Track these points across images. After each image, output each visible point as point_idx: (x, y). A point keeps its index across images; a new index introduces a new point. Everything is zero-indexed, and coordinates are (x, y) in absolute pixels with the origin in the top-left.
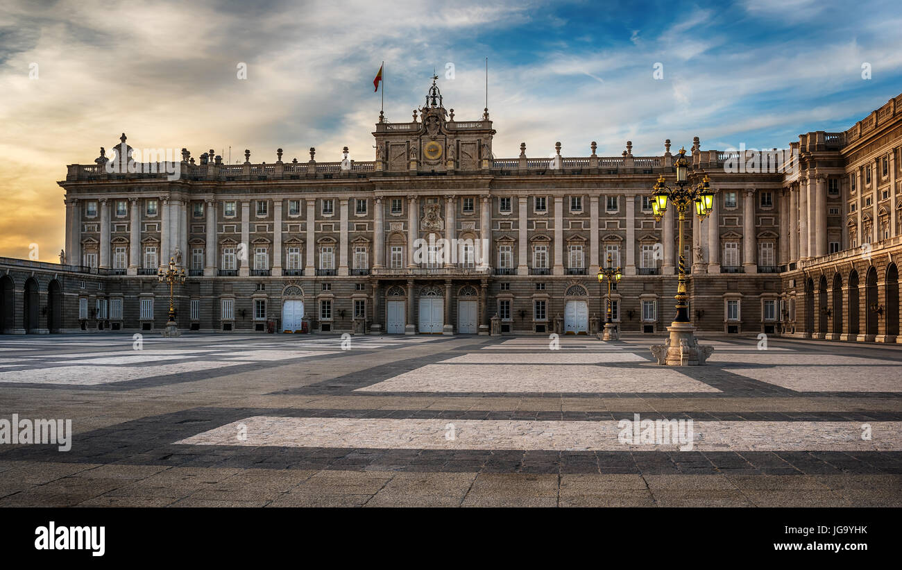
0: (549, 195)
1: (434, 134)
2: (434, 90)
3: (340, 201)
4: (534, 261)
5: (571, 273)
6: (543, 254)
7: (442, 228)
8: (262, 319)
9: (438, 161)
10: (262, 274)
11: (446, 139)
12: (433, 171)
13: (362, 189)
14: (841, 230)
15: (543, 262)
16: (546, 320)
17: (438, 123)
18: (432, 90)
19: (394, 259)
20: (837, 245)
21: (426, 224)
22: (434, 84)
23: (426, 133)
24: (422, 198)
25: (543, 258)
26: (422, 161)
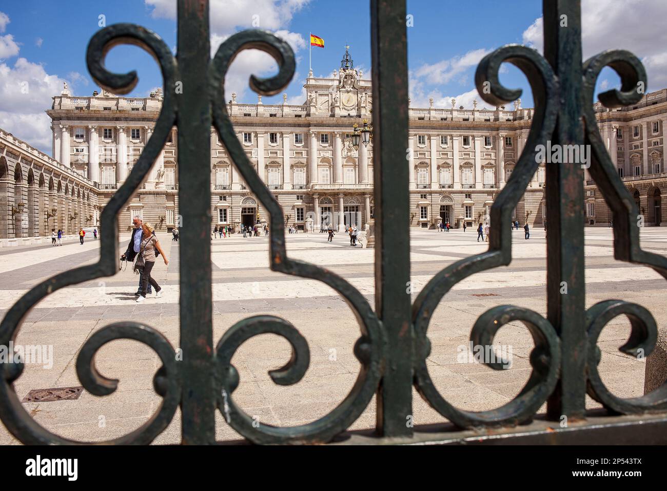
0: (427, 135)
1: (348, 88)
2: (347, 56)
3: (283, 134)
4: (419, 179)
5: (443, 187)
6: (424, 174)
7: (357, 156)
8: (225, 223)
9: (352, 107)
10: (225, 188)
11: (357, 92)
12: (349, 114)
13: (299, 126)
14: (624, 160)
15: (424, 180)
16: (429, 219)
17: (353, 80)
18: (345, 57)
19: (324, 177)
20: (622, 169)
21: (346, 153)
22: (347, 52)
23: (343, 87)
24: (343, 134)
25: (424, 177)
26: (341, 107)
